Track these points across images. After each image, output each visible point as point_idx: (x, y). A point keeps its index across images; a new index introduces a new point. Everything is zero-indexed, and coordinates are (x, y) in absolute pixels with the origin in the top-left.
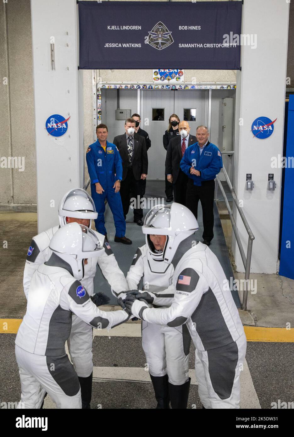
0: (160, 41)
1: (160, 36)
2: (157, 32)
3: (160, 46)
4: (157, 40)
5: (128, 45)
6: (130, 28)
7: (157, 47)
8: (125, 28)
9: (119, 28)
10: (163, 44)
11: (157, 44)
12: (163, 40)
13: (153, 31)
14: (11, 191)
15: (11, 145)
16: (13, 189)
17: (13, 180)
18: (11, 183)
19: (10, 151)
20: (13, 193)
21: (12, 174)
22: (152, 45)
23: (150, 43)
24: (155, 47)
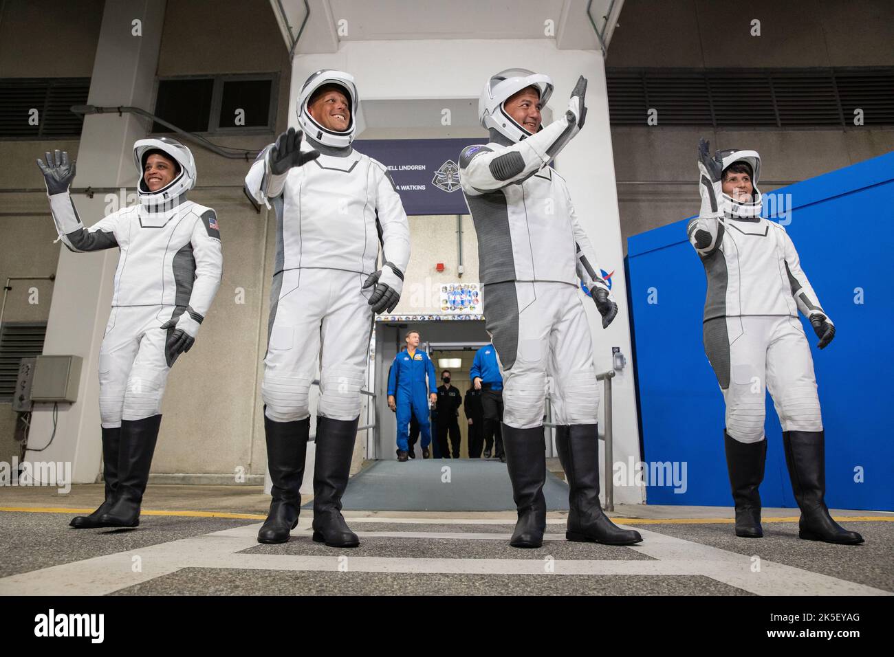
0: (450, 182)
1: (450, 176)
2: (445, 171)
3: (450, 188)
4: (446, 180)
5: (408, 188)
6: (411, 167)
7: (446, 189)
8: (404, 168)
9: (398, 168)
10: (453, 185)
11: (447, 185)
12: (453, 180)
13: (440, 171)
14: (250, 458)
15: (256, 393)
16: (252, 453)
17: (252, 440)
18: (250, 445)
19: (253, 401)
20: (252, 459)
21: (253, 433)
22: (440, 186)
23: (437, 184)
24: (443, 188)
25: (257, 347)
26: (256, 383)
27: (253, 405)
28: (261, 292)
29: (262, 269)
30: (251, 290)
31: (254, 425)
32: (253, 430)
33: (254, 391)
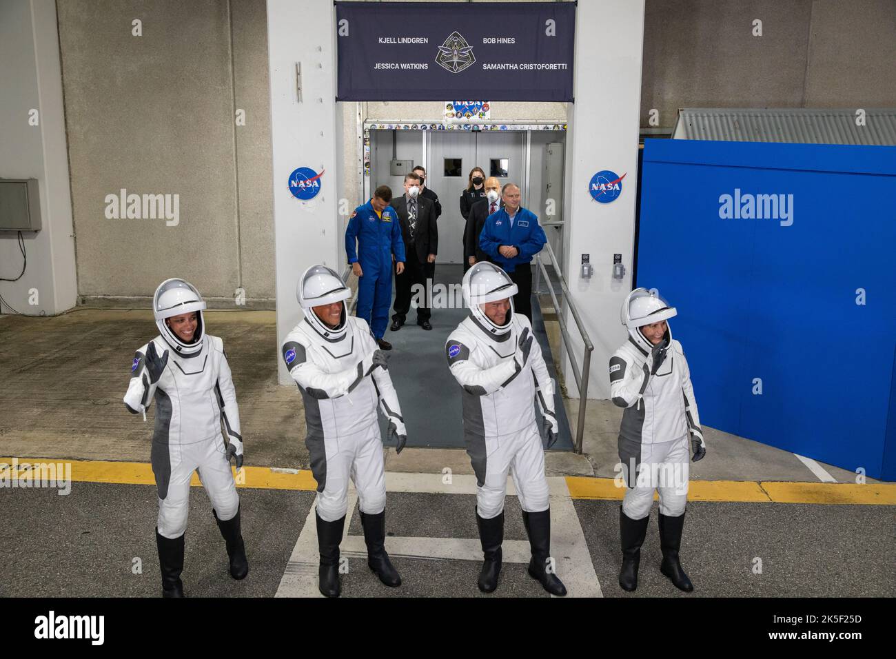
0: (455, 60)
1: (456, 52)
2: (450, 46)
3: (455, 68)
4: (451, 58)
5: (408, 66)
6: (412, 40)
7: (451, 69)
8: (405, 40)
9: (396, 40)
10: (459, 64)
11: (452, 64)
12: (460, 58)
13: (445, 45)
14: (239, 280)
15: (239, 212)
16: (241, 276)
17: (240, 262)
18: (238, 268)
19: (236, 220)
20: (241, 282)
21: (240, 254)
22: (444, 65)
23: (440, 62)
24: (447, 68)
25: (234, 159)
26: (238, 200)
27: (237, 224)
28: (232, 90)
29: (230, 61)
30: (220, 88)
31: (240, 246)
32: (240, 252)
33: (236, 210)
